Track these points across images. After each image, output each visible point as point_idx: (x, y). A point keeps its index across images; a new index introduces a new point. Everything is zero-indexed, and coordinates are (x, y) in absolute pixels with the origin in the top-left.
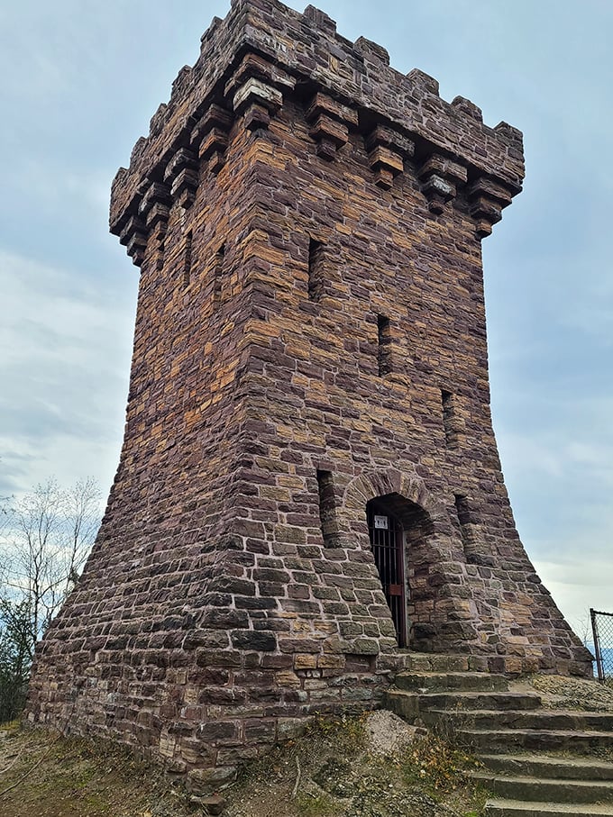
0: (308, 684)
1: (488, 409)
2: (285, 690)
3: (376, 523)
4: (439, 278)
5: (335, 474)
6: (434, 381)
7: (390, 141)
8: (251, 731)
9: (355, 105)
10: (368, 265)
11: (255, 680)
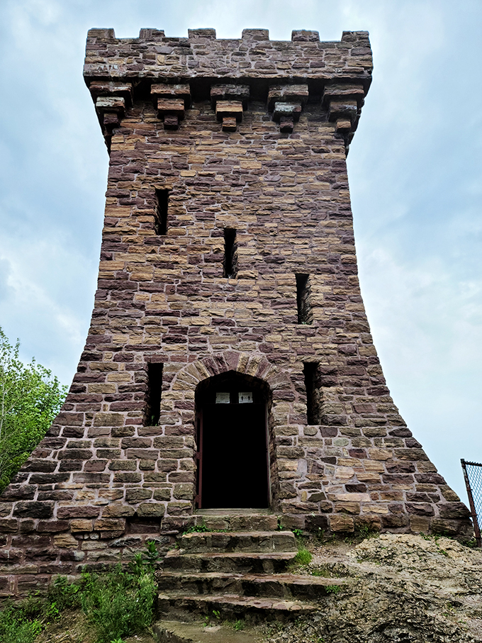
0: (86, 545)
1: (356, 280)
2: (61, 551)
3: (240, 399)
4: (293, 182)
5: (166, 365)
6: (287, 268)
7: (224, 93)
8: (23, 586)
9: (183, 80)
10: (214, 193)
11: (32, 543)
